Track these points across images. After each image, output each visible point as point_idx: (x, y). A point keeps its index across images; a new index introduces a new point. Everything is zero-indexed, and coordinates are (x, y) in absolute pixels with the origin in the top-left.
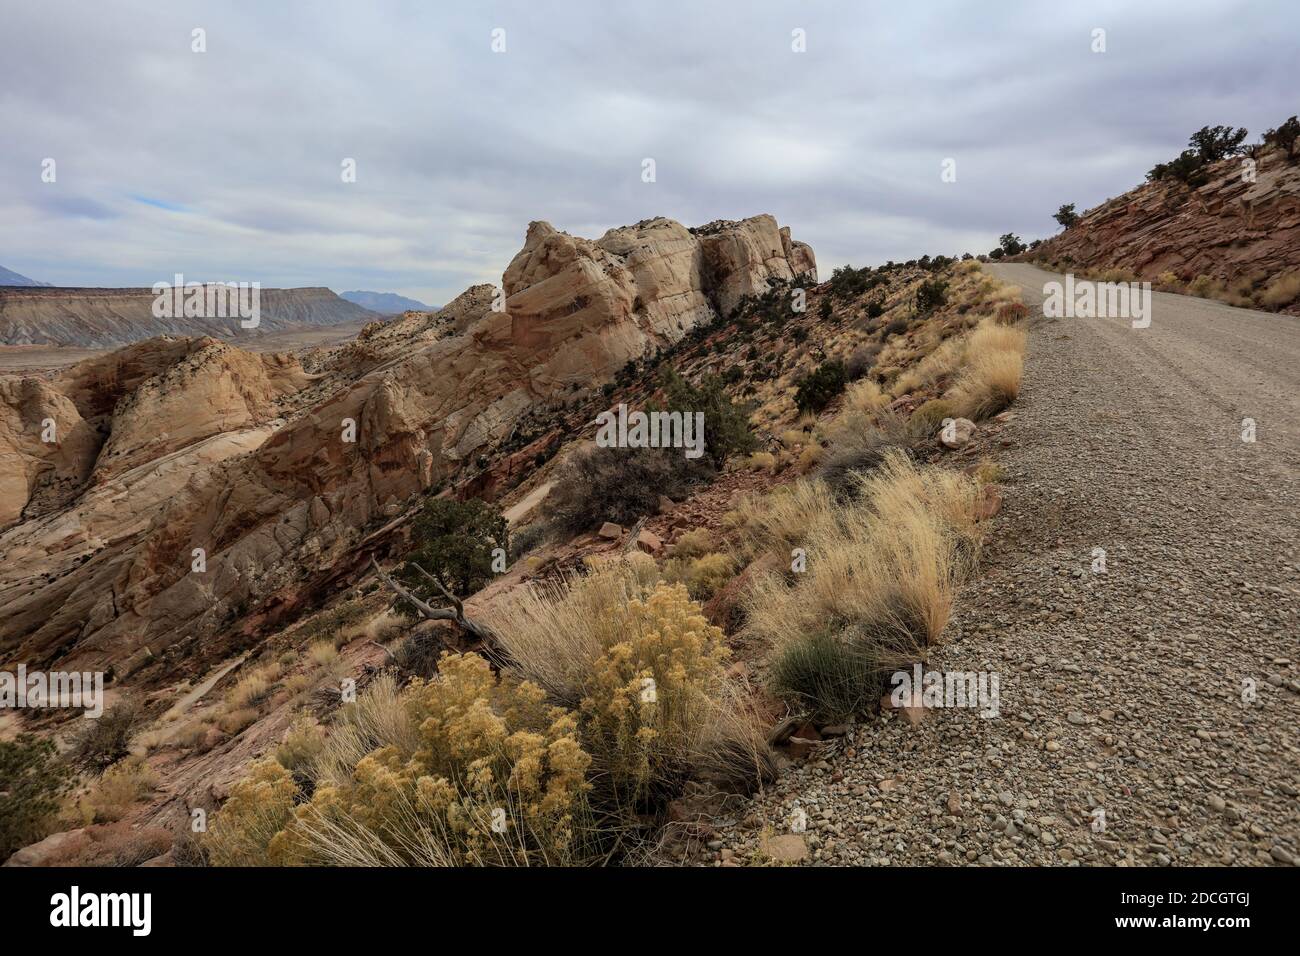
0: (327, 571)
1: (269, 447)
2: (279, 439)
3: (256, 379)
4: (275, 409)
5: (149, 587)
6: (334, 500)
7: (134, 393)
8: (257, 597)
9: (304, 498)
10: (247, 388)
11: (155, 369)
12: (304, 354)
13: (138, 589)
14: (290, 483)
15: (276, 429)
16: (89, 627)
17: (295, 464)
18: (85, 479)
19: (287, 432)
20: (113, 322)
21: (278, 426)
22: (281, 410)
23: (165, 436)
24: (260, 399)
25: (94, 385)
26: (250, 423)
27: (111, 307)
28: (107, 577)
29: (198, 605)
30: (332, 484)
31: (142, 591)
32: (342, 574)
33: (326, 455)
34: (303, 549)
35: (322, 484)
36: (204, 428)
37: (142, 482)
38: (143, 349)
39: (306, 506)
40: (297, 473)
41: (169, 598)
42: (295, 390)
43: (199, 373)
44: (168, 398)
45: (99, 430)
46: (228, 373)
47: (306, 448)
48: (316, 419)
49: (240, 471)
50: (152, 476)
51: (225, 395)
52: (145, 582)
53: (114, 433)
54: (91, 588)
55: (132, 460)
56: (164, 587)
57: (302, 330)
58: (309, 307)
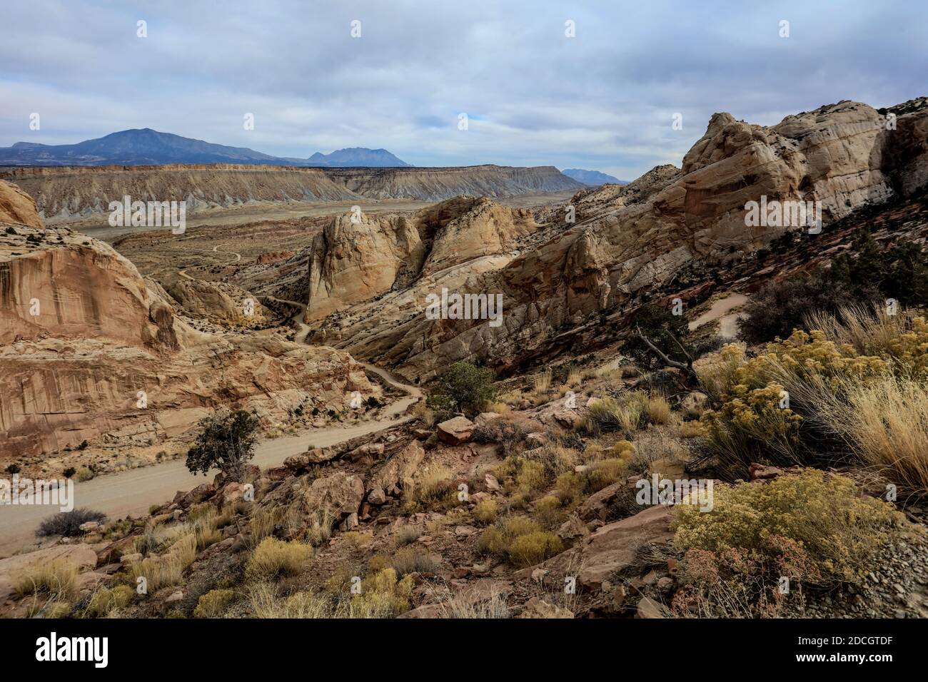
0: (532, 351)
1: (510, 267)
2: (516, 263)
3: (507, 224)
4: (515, 245)
5: (440, 338)
6: (542, 307)
7: (444, 227)
8: (491, 357)
9: (525, 302)
10: (501, 230)
11: (455, 214)
12: (536, 211)
13: (435, 337)
14: (519, 292)
15: (515, 257)
16: (412, 353)
17: (523, 280)
18: (419, 273)
19: (522, 260)
20: (438, 187)
21: (516, 255)
22: (519, 245)
23: (457, 254)
24: (507, 237)
25: (427, 222)
26: (500, 252)
27: (439, 178)
28: (422, 328)
29: (461, 354)
30: (543, 296)
31: (436, 339)
32: (540, 356)
33: (542, 277)
34: (520, 334)
35: (537, 296)
36: (476, 252)
37: (443, 279)
38: (452, 203)
39: (526, 308)
40: (523, 286)
41: (448, 346)
42: (528, 234)
43: (478, 218)
44: (460, 232)
45: (427, 247)
46: (492, 219)
47: (531, 271)
48: (539, 253)
49: (492, 280)
50: (448, 276)
51: (489, 233)
52: (439, 335)
53: (434, 249)
54: (415, 332)
55: (440, 266)
56: (447, 340)
57: (536, 194)
58: (541, 179)
